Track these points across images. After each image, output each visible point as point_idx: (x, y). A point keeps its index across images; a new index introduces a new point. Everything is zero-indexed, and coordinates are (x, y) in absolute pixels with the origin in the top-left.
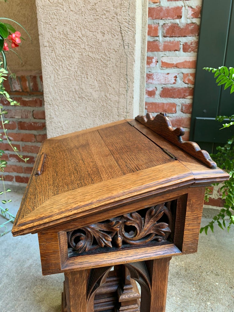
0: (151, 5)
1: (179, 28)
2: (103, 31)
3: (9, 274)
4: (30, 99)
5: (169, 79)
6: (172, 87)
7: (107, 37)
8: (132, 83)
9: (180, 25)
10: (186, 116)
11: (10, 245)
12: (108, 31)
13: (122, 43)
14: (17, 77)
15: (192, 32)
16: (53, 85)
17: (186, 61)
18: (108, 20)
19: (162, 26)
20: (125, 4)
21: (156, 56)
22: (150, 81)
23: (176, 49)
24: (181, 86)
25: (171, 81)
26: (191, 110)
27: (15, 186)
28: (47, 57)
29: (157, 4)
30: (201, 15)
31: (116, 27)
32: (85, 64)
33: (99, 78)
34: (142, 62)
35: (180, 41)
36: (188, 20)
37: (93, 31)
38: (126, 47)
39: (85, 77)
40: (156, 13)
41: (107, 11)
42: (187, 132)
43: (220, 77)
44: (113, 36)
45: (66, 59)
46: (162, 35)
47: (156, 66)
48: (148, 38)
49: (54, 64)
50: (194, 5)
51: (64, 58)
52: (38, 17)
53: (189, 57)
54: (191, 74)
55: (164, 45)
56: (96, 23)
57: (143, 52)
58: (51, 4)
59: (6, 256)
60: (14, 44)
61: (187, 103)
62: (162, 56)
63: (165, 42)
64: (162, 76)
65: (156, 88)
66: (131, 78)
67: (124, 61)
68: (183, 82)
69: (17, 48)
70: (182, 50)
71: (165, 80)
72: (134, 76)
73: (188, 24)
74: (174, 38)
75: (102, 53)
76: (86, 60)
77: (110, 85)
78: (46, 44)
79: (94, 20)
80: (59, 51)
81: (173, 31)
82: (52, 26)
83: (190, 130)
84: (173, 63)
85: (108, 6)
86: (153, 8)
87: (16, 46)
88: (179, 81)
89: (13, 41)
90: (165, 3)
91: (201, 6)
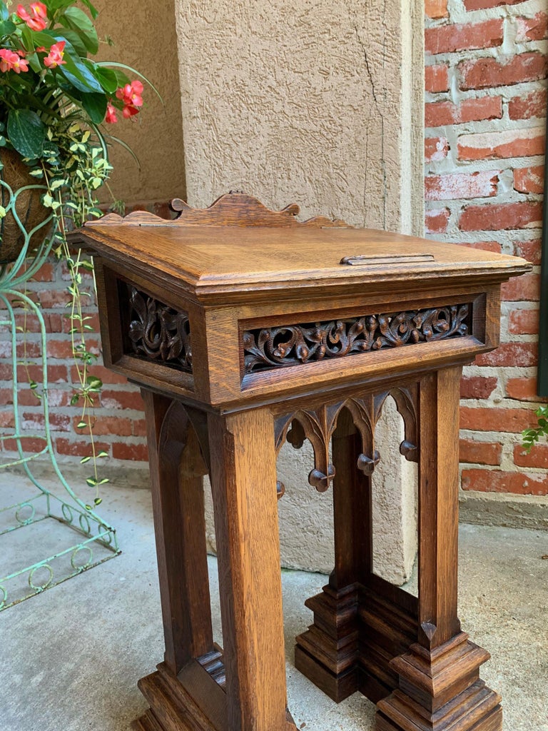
0: (429, 23)
1: (498, 66)
2: (325, 69)
3: (98, 655)
5: (480, 185)
6: (486, 204)
7: (335, 79)
8: (397, 179)
9: (498, 59)
11: (101, 592)
12: (337, 66)
13: (369, 89)
15: (529, 73)
17: (518, 141)
18: (336, 42)
19: (457, 66)
21: (444, 136)
22: (434, 194)
23: (494, 114)
24: (509, 201)
25: (485, 190)
26: (539, 256)
27: (112, 467)
28: (197, 140)
29: (443, 20)
31: (356, 55)
32: (283, 146)
33: (317, 174)
34: (414, 143)
35: (502, 96)
36: (518, 46)
37: (303, 70)
38: (380, 98)
39: (284, 175)
40: (440, 38)
41: (333, 23)
42: (531, 311)
44: (349, 77)
45: (239, 140)
46: (457, 87)
47: (446, 159)
48: (426, 97)
49: (212, 155)
50: (530, 12)
51: (235, 138)
52: (180, 56)
53: (527, 129)
54: (534, 170)
55: (463, 107)
56: (308, 53)
57: (416, 118)
58: (209, 26)
59: (89, 617)
60: (130, 107)
61: (526, 239)
62: (458, 134)
63: (465, 101)
64: (461, 180)
65: (448, 209)
66: (394, 167)
67: (377, 130)
68: (514, 189)
69: (134, 118)
70: (506, 114)
71: (470, 188)
72: (401, 162)
73: (520, 56)
74: (485, 90)
75: (323, 117)
76: (286, 136)
77: (342, 190)
78: (198, 112)
79: (305, 47)
80: (225, 124)
81: (483, 75)
82: (211, 70)
83: (541, 306)
84: (486, 147)
85: (335, 11)
86: (434, 30)
87: (132, 114)
88: (504, 187)
89: (126, 102)
90: (460, 15)
91: (546, 12)
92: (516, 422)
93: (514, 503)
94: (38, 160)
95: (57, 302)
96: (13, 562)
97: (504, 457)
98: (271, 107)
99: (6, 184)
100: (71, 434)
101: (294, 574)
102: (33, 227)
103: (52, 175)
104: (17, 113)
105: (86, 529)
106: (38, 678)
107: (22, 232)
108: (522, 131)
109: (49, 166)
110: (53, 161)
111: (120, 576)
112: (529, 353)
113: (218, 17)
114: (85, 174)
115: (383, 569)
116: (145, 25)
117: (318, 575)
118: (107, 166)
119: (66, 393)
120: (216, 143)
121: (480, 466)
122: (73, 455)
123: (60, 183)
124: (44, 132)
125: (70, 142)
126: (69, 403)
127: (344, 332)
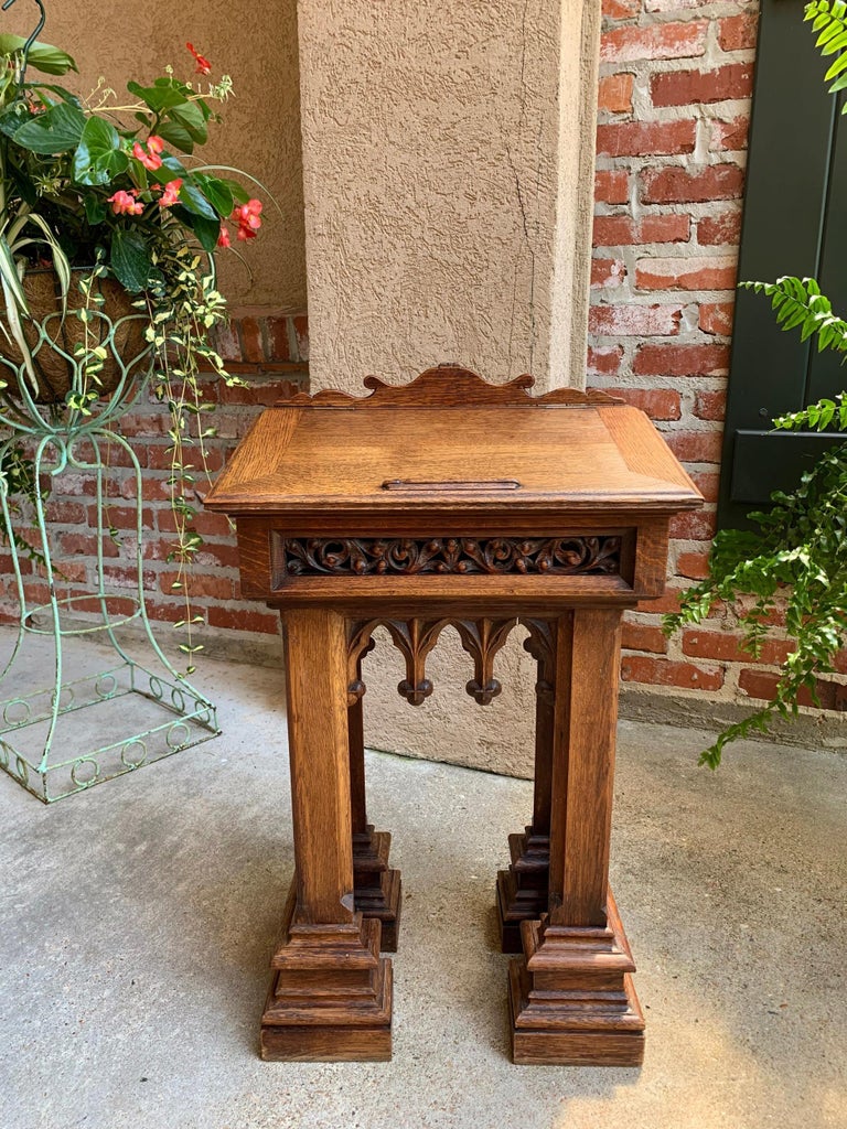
0: (609, 117)
1: (687, 177)
2: (472, 193)
3: (202, 831)
4: (264, 385)
5: (660, 320)
6: (666, 343)
7: (483, 206)
8: (546, 327)
9: (688, 170)
10: (707, 428)
11: (200, 772)
12: (485, 190)
13: (520, 221)
14: (232, 321)
15: (723, 190)
16: (334, 336)
17: (706, 270)
18: (484, 164)
19: (639, 173)
20: (530, 124)
21: (620, 257)
22: (605, 327)
23: (680, 236)
24: (693, 342)
25: (665, 327)
26: (723, 410)
27: (206, 637)
28: (321, 262)
29: (626, 116)
30: (749, 142)
31: (507, 181)
32: (421, 278)
33: (458, 315)
34: (577, 274)
35: (691, 215)
36: (712, 155)
37: (446, 192)
38: (531, 232)
39: (421, 313)
40: (621, 138)
41: (482, 141)
42: (711, 475)
43: (785, 306)
44: (498, 205)
45: (371, 266)
46: (638, 199)
47: (621, 286)
48: (596, 208)
49: (340, 282)
50: (728, 114)
51: (366, 264)
52: (305, 161)
53: (717, 257)
54: (723, 307)
55: (644, 224)
56: (453, 173)
57: (579, 244)
58: (340, 129)
59: (189, 796)
60: (245, 229)
61: (710, 389)
62: (637, 256)
63: (646, 217)
64: (637, 312)
65: (620, 346)
66: (543, 313)
67: (526, 268)
68: (699, 328)
69: (250, 241)
70: (694, 237)
71: (648, 323)
72: (553, 308)
73: (713, 167)
74: (671, 206)
75: (468, 249)
76: (425, 267)
77: (486, 334)
78: (324, 229)
79: (450, 165)
80: (354, 245)
81: (670, 188)
82: (341, 181)
83: (722, 468)
84: (669, 275)
85: (485, 128)
86: (615, 127)
87: (248, 236)
88: (688, 325)
89: (242, 223)
90: (646, 111)
91: (747, 117)
93: (681, 698)
94: (143, 291)
95: (142, 430)
96: (99, 737)
97: (671, 644)
98: (408, 231)
99: (106, 317)
100: (156, 593)
101: (417, 762)
102: (131, 360)
103: (156, 305)
104: (120, 235)
105: (180, 706)
106: (143, 847)
107: (119, 366)
108: (711, 259)
109: (153, 296)
110: (158, 290)
111: (221, 757)
112: (706, 524)
113: (351, 119)
114: (192, 306)
115: (515, 761)
116: (260, 79)
117: (444, 765)
118: (219, 299)
119: (151, 544)
120: (344, 267)
121: (643, 654)
122: (159, 619)
123: (164, 315)
124: (148, 256)
125: (178, 268)
126: (155, 556)
127: (413, 550)
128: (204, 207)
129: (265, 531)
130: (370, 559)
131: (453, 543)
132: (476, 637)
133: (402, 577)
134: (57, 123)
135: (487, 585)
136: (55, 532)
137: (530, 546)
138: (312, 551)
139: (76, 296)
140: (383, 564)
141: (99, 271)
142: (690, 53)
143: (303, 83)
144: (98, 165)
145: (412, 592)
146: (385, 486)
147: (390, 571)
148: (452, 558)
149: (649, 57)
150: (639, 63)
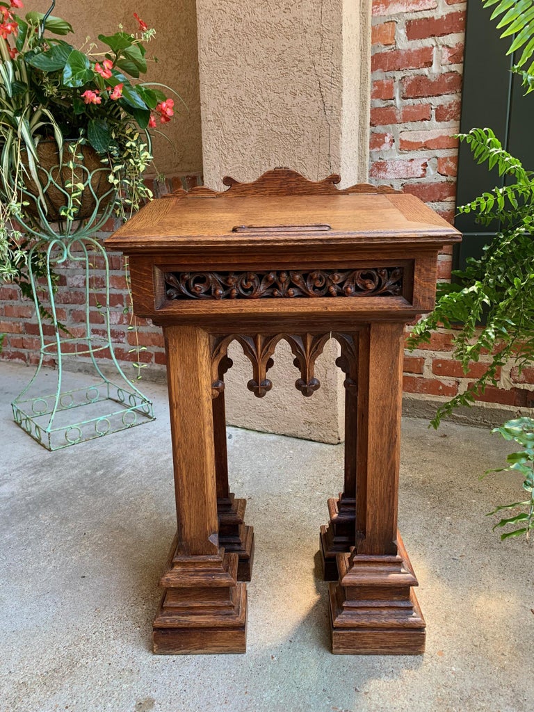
0: (381, 49)
1: (429, 81)
2: (294, 91)
5: (414, 169)
6: (418, 183)
7: (300, 99)
9: (429, 77)
11: (140, 437)
12: (302, 90)
13: (322, 106)
14: (166, 179)
15: (450, 88)
17: (441, 137)
18: (301, 74)
19: (400, 80)
21: (390, 132)
22: (382, 174)
23: (425, 117)
24: (434, 181)
25: (418, 173)
27: (154, 370)
28: (210, 137)
29: (391, 47)
30: (464, 59)
31: (314, 83)
32: (266, 143)
34: (361, 140)
35: (431, 104)
36: (443, 67)
37: (280, 92)
38: (328, 112)
40: (389, 60)
41: (299, 60)
42: (447, 262)
44: (309, 97)
45: (238, 138)
46: (400, 96)
47: (391, 149)
48: (375, 103)
49: (220, 147)
50: (452, 42)
51: (236, 137)
53: (447, 129)
54: (452, 159)
55: (404, 111)
56: (283, 80)
57: (362, 122)
58: (220, 59)
60: (165, 117)
61: (445, 209)
62: (400, 131)
63: (405, 107)
64: (401, 164)
65: (392, 185)
66: (337, 160)
67: (326, 134)
68: (438, 172)
69: (167, 124)
70: (434, 117)
71: (407, 171)
73: (444, 75)
74: (420, 99)
75: (292, 124)
76: (268, 137)
78: (211, 117)
79: (281, 76)
80: (229, 127)
81: (418, 89)
82: (220, 89)
83: (453, 257)
84: (419, 141)
85: (301, 53)
86: (385, 54)
87: (166, 121)
88: (431, 171)
89: (162, 113)
90: (404, 44)
91: (463, 43)
92: (435, 343)
93: (432, 402)
94: (106, 153)
97: (425, 368)
98: (258, 116)
99: (85, 168)
100: (125, 344)
102: (102, 195)
103: (114, 162)
104: (93, 121)
105: (133, 405)
107: (94, 199)
108: (444, 130)
109: (112, 156)
110: (115, 153)
113: (226, 53)
114: (135, 162)
117: (283, 437)
118: (149, 157)
119: (122, 315)
120: (223, 139)
122: (127, 360)
123: (119, 167)
124: (110, 133)
125: (126, 140)
126: (124, 323)
127: (256, 281)
128: (141, 103)
129: (150, 266)
130: (225, 288)
131: (284, 275)
132: (302, 347)
133: (248, 300)
134: (55, 55)
135: (309, 305)
136: (69, 309)
137: (339, 277)
138: (184, 283)
139: (68, 156)
140: (235, 291)
141: (81, 141)
142: (428, 7)
143: (199, 33)
144: (77, 77)
145: (255, 310)
146: (234, 230)
147: (239, 296)
148: (283, 287)
149: (405, 11)
150: (399, 15)
